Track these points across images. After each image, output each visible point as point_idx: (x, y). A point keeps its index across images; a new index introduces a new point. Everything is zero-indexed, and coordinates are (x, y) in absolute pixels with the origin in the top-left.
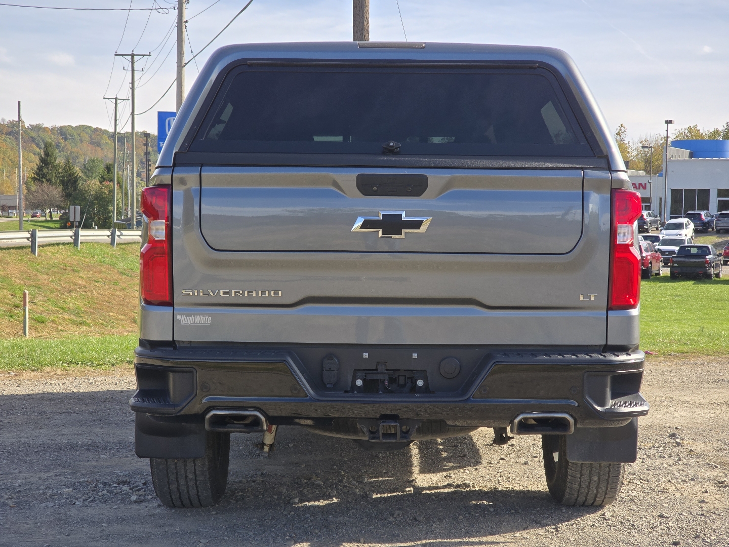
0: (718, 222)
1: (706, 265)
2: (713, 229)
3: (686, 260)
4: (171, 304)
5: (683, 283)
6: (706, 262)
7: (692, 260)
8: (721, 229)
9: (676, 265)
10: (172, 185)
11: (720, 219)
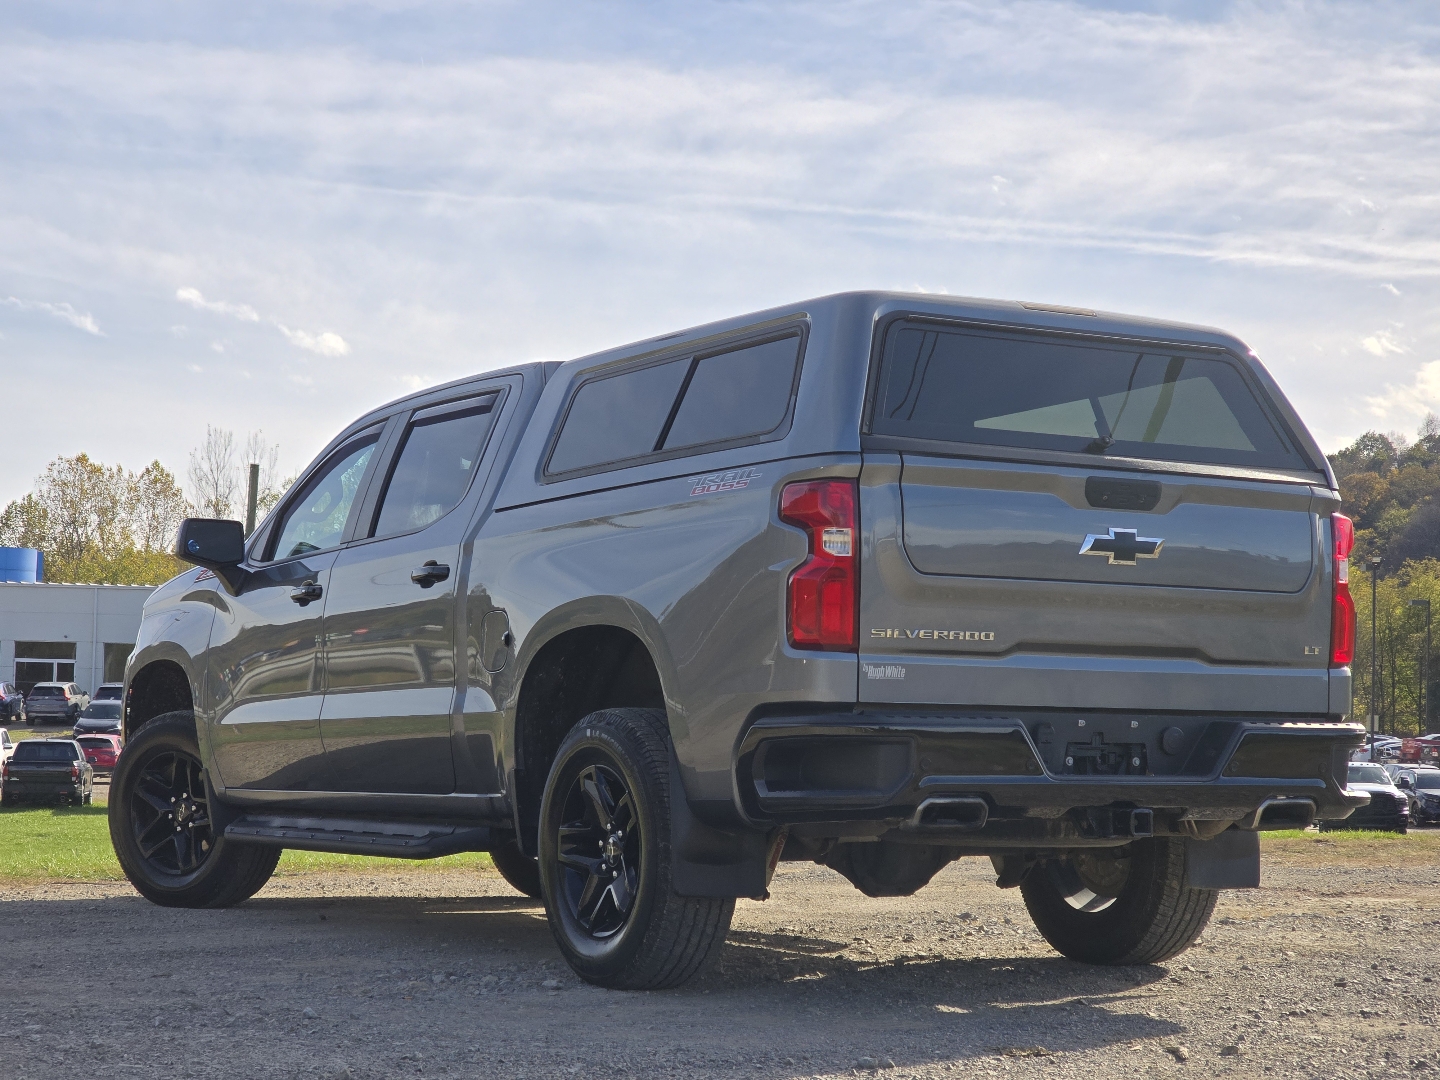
0: (32, 703)
1: (74, 779)
2: (18, 717)
3: (35, 768)
4: (855, 650)
5: (33, 813)
6: (73, 773)
7: (46, 769)
8: (37, 717)
9: (16, 779)
10: (858, 479)
11: (36, 698)
